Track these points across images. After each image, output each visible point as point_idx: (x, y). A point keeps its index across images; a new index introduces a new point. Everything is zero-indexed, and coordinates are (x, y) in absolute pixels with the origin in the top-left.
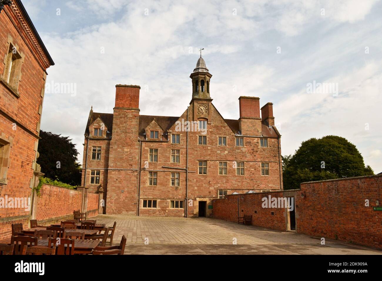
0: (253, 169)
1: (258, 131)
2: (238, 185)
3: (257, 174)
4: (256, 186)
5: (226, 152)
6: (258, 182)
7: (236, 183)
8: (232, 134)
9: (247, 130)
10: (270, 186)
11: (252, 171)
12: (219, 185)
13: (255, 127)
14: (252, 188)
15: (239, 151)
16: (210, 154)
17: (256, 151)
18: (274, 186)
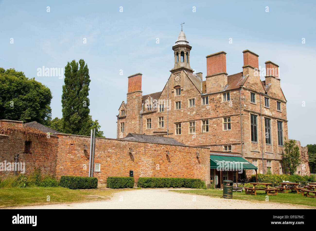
0: (216, 125)
1: (221, 86)
2: (203, 142)
3: (219, 130)
4: (218, 141)
5: (194, 112)
6: (220, 137)
7: (202, 140)
8: (199, 95)
9: (211, 88)
10: (231, 140)
11: (215, 126)
12: (189, 143)
13: (218, 83)
14: (215, 144)
15: (204, 109)
16: (183, 117)
17: (219, 107)
18: (235, 140)
